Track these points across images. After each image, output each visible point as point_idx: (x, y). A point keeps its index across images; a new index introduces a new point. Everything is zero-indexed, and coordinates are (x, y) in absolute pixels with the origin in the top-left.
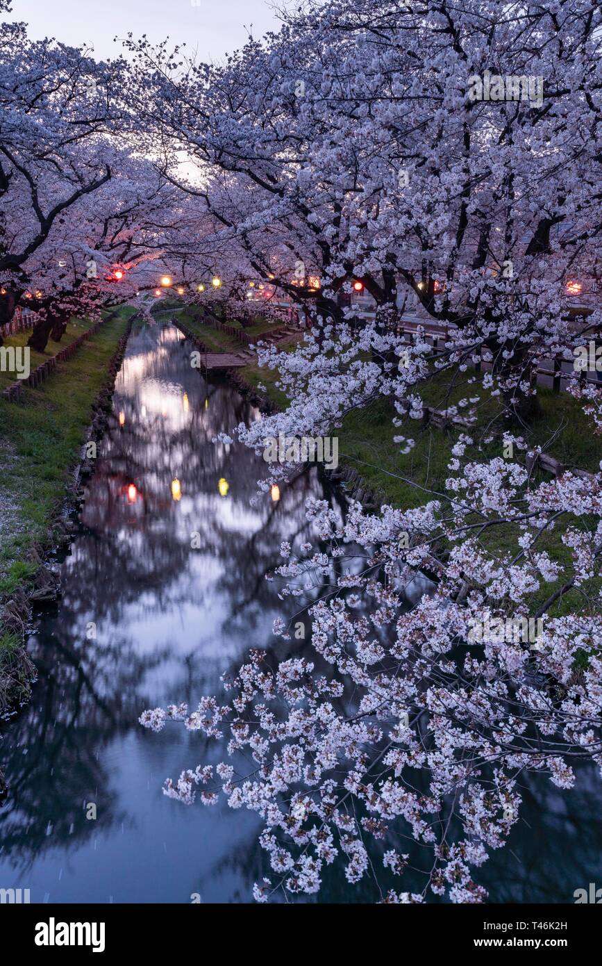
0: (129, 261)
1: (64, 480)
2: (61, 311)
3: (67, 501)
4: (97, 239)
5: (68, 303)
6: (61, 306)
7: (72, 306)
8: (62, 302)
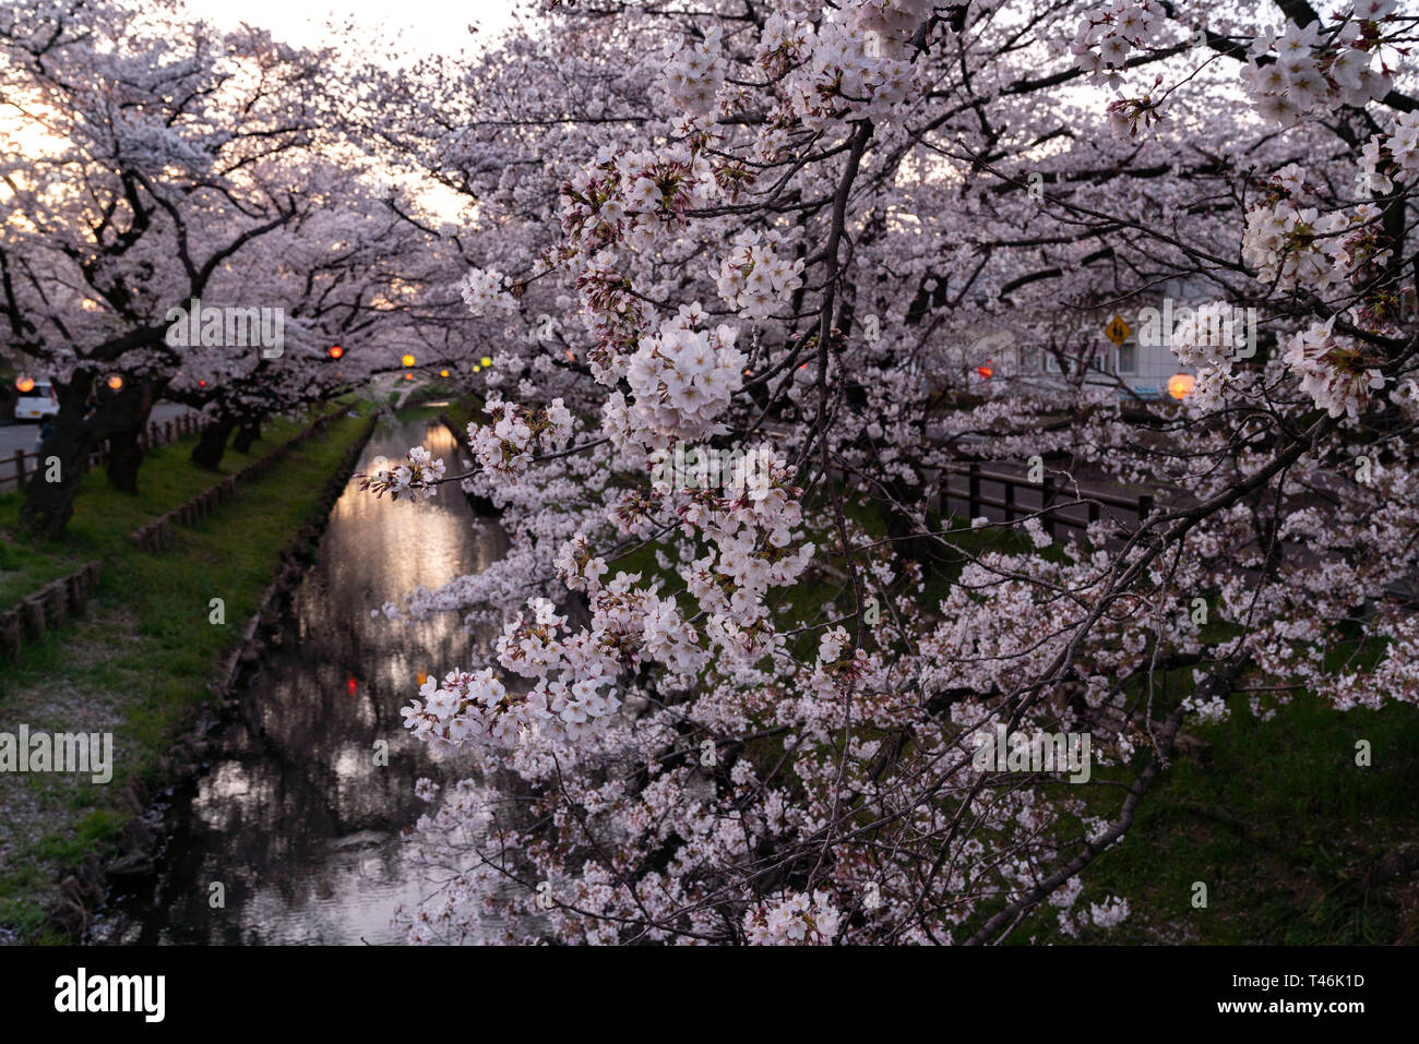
0: (356, 330)
1: (207, 674)
2: (246, 408)
3: (207, 708)
4: (297, 301)
5: (254, 394)
6: (244, 400)
7: (262, 400)
8: (246, 393)
